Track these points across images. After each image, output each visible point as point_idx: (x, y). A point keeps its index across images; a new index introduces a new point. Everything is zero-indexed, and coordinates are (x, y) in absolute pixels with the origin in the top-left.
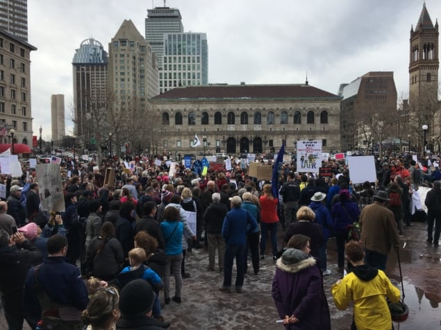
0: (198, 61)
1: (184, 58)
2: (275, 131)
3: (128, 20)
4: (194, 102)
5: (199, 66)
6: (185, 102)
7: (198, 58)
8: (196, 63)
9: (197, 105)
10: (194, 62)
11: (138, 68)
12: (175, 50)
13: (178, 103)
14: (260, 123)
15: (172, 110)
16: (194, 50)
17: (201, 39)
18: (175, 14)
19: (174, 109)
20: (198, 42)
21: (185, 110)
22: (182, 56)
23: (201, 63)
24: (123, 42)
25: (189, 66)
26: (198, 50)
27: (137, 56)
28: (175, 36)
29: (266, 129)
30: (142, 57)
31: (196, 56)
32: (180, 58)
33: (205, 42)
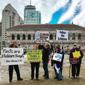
0: (38, 20)
1: (33, 19)
2: (59, 43)
3: (9, 4)
4: (25, 31)
5: (38, 22)
6: (21, 30)
7: (38, 19)
8: (37, 21)
9: (26, 32)
10: (36, 20)
11: (12, 21)
12: (30, 17)
13: (18, 31)
14: (52, 39)
15: (16, 34)
16: (36, 16)
17: (39, 13)
18: (34, 7)
19: (17, 33)
20: (38, 14)
21: (21, 34)
22: (32, 19)
23: (38, 21)
24: (6, 11)
25: (34, 22)
26: (38, 17)
27: (12, 16)
28: (29, 12)
29: (54, 42)
30: (14, 17)
31: (37, 19)
32: (31, 19)
33: (40, 14)
